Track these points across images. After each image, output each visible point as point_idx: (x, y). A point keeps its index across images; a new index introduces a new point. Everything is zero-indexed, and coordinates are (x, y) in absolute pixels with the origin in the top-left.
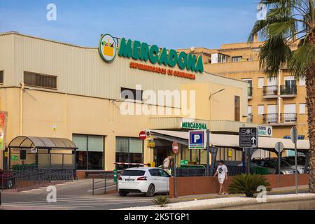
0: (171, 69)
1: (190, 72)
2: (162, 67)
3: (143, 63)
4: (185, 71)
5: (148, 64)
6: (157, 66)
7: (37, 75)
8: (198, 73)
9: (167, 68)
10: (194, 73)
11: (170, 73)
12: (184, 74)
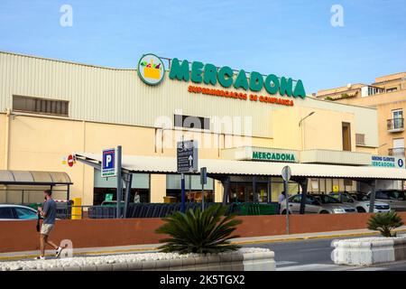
0: (254, 94)
1: (286, 98)
2: (240, 91)
3: (210, 87)
4: (278, 96)
5: (218, 88)
6: (232, 90)
7: (36, 99)
8: (299, 99)
9: (249, 93)
10: (291, 99)
11: (253, 98)
12: (276, 99)
